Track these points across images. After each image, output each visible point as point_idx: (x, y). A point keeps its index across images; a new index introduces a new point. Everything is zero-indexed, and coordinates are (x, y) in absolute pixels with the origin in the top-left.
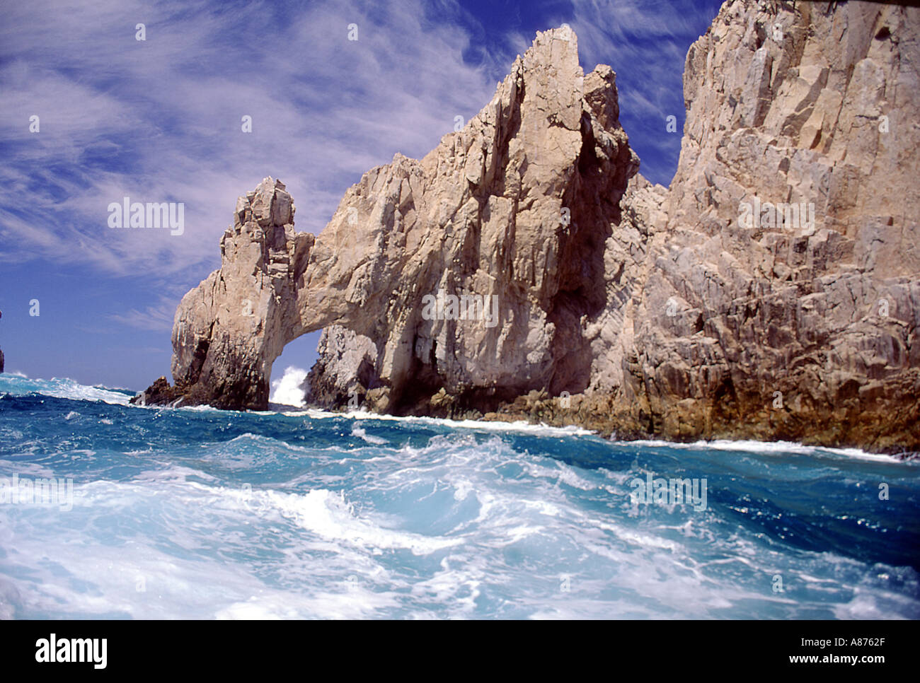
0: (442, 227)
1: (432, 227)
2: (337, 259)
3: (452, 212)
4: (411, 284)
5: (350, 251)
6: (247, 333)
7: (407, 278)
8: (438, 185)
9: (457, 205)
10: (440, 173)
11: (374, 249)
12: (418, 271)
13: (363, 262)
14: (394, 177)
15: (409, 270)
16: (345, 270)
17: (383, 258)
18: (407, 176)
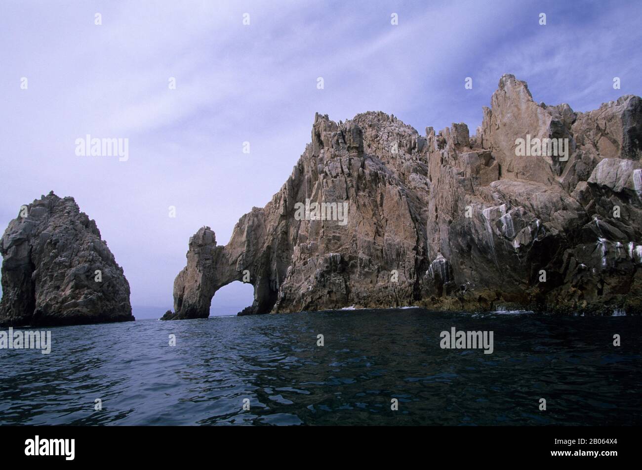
0: (272, 235)
1: (268, 235)
2: (231, 254)
3: (275, 228)
4: (261, 259)
5: (235, 251)
6: (195, 290)
7: (259, 258)
8: (271, 217)
9: (277, 224)
10: (271, 212)
11: (245, 249)
12: (264, 254)
13: (241, 254)
14: (251, 218)
15: (260, 255)
16: (234, 258)
17: (248, 251)
18: (257, 216)
